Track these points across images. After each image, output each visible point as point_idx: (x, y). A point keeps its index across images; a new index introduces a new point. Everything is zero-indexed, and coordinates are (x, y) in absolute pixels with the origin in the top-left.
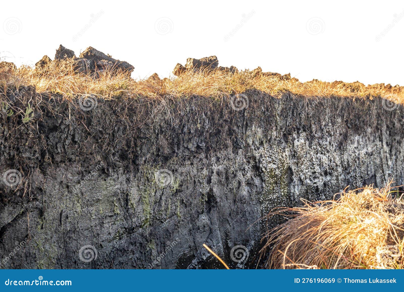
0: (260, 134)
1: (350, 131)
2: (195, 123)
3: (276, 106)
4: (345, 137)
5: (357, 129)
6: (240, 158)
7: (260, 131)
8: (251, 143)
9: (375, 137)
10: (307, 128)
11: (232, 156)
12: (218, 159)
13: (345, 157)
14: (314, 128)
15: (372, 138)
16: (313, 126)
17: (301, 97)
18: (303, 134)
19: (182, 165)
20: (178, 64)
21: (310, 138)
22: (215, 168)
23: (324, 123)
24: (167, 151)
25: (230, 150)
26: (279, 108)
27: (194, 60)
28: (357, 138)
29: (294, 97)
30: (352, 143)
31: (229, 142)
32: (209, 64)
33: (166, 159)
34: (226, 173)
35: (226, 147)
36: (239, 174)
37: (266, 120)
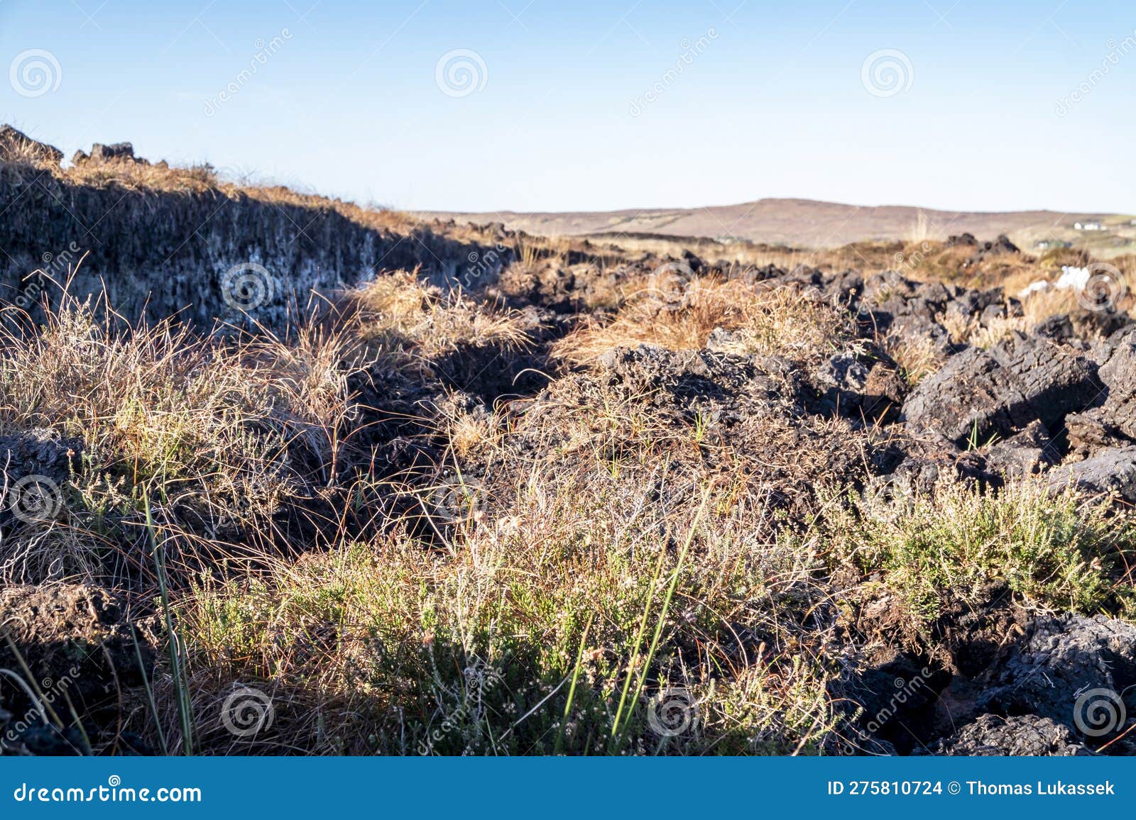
0: (219, 245)
1: (304, 253)
2: (163, 222)
3: (234, 210)
4: (299, 258)
5: (312, 252)
6: (201, 271)
7: (218, 239)
8: (210, 253)
9: (329, 263)
10: (261, 242)
11: (194, 266)
12: (182, 268)
13: (299, 285)
14: (268, 242)
15: (326, 265)
16: (267, 241)
17: (256, 202)
18: (258, 250)
19: (153, 270)
20: (80, 151)
21: (265, 256)
22: (180, 278)
23: (277, 238)
24: (139, 252)
25: (192, 258)
26: (236, 213)
27: (104, 147)
28: (310, 262)
29: (250, 202)
30: (306, 267)
31: (191, 249)
32: (124, 151)
33: (140, 261)
34: (189, 284)
35: (189, 255)
36: (200, 288)
37: (225, 229)
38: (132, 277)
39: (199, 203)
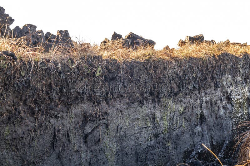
0: (230, 79)
2: (192, 73)
3: (239, 62)
6: (219, 93)
7: (230, 77)
8: (225, 84)
11: (214, 92)
12: (206, 94)
19: (185, 98)
20: (181, 40)
22: (204, 99)
24: (176, 90)
25: (213, 88)
26: (241, 63)
27: (190, 37)
31: (212, 84)
32: (199, 39)
33: (176, 94)
34: (211, 102)
35: (210, 87)
36: (219, 102)
37: (234, 71)
38: (171, 103)
39: (216, 61)
